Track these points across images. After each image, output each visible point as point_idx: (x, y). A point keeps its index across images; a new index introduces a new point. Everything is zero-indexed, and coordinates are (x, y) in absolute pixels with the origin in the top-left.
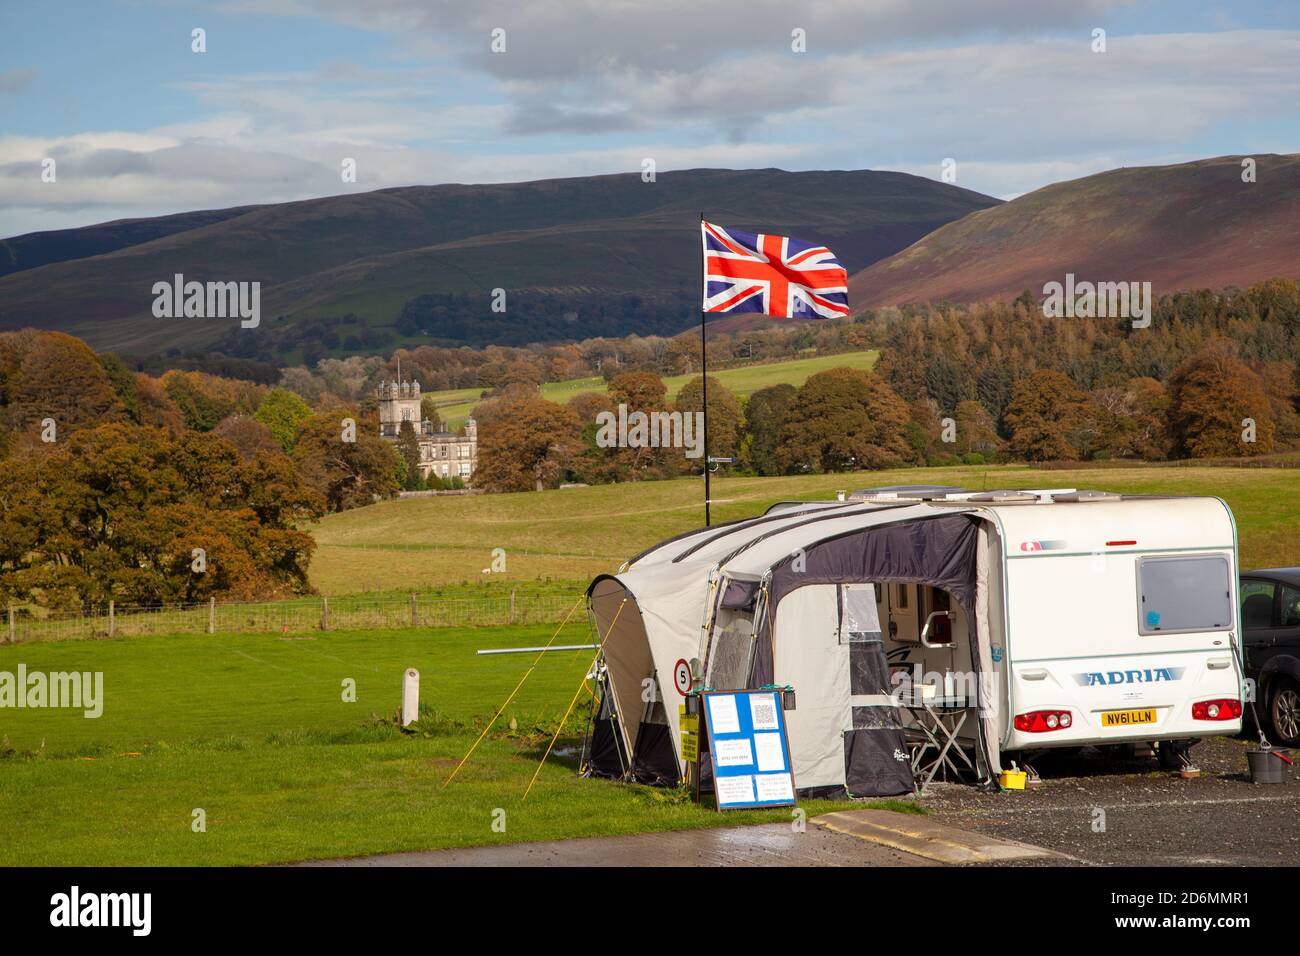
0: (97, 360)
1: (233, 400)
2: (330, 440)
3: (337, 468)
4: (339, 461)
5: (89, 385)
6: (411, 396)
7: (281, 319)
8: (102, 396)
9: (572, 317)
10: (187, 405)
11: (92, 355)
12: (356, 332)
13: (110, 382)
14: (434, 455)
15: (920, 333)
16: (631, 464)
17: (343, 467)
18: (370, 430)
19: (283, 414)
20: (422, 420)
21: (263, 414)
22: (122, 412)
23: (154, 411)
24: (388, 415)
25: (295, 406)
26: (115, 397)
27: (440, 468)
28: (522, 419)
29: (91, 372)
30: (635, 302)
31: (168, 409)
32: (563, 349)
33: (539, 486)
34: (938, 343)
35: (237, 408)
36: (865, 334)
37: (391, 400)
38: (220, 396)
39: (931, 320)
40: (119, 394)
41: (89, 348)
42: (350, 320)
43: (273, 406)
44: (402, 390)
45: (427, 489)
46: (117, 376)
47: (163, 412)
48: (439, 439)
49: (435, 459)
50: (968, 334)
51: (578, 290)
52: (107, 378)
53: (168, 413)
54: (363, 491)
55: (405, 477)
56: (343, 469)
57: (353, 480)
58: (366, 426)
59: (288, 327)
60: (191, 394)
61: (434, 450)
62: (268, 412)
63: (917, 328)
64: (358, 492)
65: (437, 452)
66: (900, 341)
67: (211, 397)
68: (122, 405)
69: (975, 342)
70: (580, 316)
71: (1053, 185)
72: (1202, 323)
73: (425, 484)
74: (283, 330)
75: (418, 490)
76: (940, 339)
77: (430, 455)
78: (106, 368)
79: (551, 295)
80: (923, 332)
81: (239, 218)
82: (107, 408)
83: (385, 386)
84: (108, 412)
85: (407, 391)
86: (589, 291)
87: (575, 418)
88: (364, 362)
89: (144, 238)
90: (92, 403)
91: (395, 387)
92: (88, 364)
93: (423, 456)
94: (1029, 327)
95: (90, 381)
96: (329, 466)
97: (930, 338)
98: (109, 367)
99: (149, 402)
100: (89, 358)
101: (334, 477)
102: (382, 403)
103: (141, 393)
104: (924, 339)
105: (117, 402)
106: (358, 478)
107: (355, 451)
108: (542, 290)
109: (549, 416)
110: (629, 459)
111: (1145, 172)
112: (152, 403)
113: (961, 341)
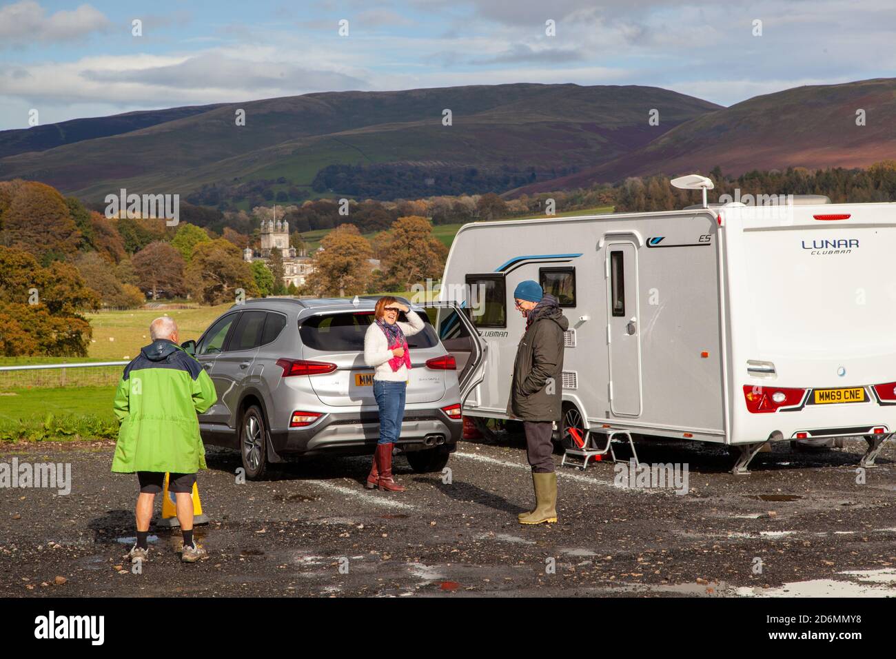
0: (64, 202)
1: (162, 231)
2: (206, 259)
3: (210, 278)
4: (211, 274)
5: (57, 219)
6: (282, 231)
7: (236, 179)
8: (65, 226)
9: (430, 182)
10: (131, 234)
11: (61, 198)
12: (285, 189)
13: (72, 217)
14: (295, 272)
15: (643, 195)
16: (407, 279)
17: (214, 277)
18: (234, 253)
19: (191, 241)
20: (290, 246)
21: (177, 241)
22: (79, 237)
23: (103, 238)
24: (266, 244)
25: (199, 237)
26: (75, 227)
27: (299, 281)
28: (330, 247)
29: (58, 210)
30: (474, 172)
31: (113, 236)
32: (413, 202)
33: (342, 293)
34: (654, 202)
35: (165, 237)
36: (611, 196)
37: (269, 234)
38: (153, 229)
39: (651, 186)
40: (78, 225)
41: (59, 194)
42: (281, 181)
43: (184, 236)
44: (276, 226)
45: (288, 295)
46: (77, 213)
47: (110, 239)
48: (299, 261)
49: (296, 274)
50: (676, 196)
51: (434, 163)
52: (70, 214)
53: (112, 239)
54: (228, 295)
55: (272, 286)
56: (215, 279)
57: (221, 286)
58: (232, 250)
59: (240, 185)
60: (133, 227)
61: (295, 268)
62: (181, 240)
63: (641, 192)
64: (225, 295)
65: (297, 269)
66: (629, 200)
67: (147, 229)
68: (80, 233)
69: (680, 201)
70: (436, 182)
71: (757, 97)
72: (834, 190)
73: (286, 291)
74: (236, 187)
75: (282, 295)
76: (656, 199)
77: (292, 271)
78: (70, 208)
79: (417, 167)
80: (645, 194)
81: (213, 111)
82: (70, 235)
83: (265, 224)
84: (69, 238)
85: (280, 227)
86: (442, 164)
87: (368, 247)
88: (284, 209)
89: (150, 124)
90: (58, 231)
91: (271, 224)
92: (57, 204)
93: (288, 272)
94: (717, 192)
95: (57, 216)
96: (205, 278)
97: (649, 199)
98: (72, 207)
99: (100, 231)
100: (58, 200)
101: (209, 284)
102: (262, 235)
103: (93, 225)
104: (645, 199)
105: (76, 230)
106: (225, 286)
107: (222, 267)
108: (411, 163)
109: (350, 245)
110: (404, 276)
111: (820, 89)
112: (102, 232)
113: (670, 200)
